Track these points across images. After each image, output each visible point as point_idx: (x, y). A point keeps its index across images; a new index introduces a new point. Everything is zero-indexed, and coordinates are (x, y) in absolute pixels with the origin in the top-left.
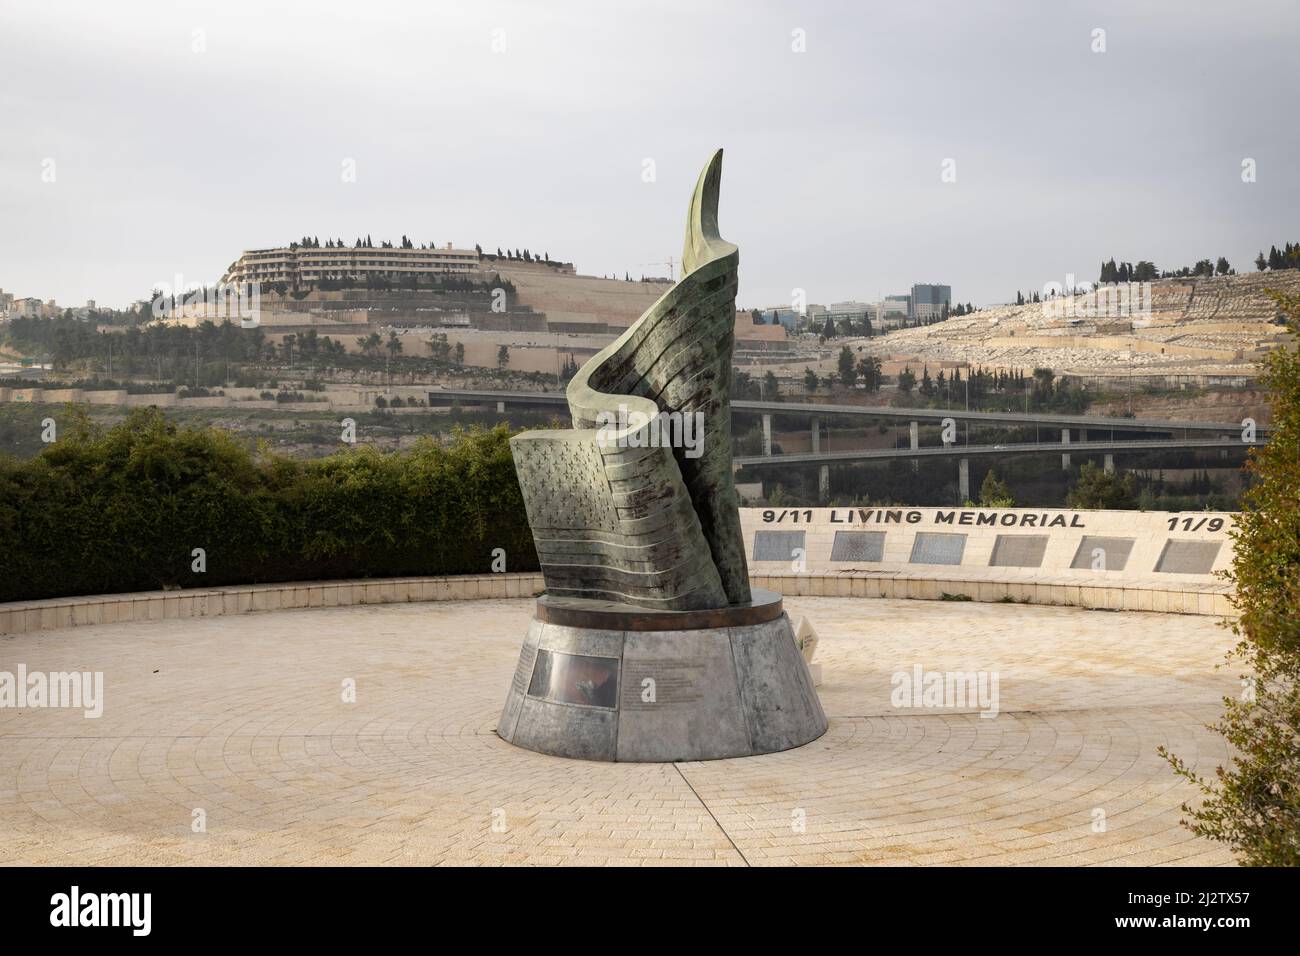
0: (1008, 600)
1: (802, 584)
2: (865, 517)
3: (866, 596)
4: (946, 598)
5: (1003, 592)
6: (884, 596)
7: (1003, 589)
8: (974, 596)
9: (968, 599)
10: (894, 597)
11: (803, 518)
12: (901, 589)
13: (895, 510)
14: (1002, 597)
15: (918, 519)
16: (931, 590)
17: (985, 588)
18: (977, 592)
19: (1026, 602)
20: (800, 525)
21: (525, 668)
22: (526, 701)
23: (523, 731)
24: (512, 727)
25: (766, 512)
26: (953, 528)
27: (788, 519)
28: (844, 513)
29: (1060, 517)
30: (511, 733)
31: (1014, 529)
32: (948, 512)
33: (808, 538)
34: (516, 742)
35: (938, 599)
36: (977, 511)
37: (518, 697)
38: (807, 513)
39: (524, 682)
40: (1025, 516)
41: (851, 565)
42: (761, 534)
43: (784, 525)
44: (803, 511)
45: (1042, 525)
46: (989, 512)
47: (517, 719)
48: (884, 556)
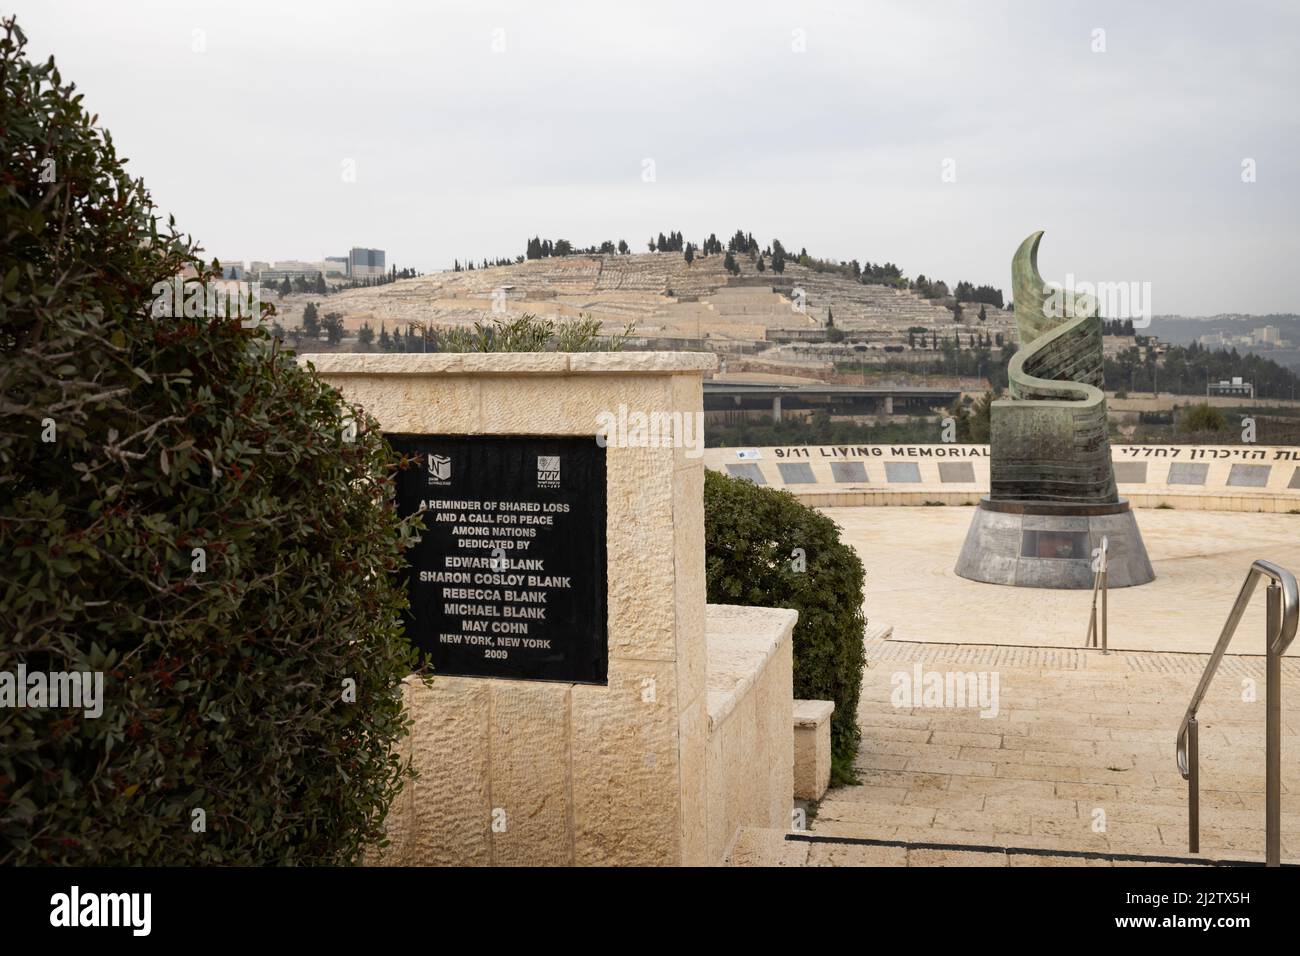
1: (832, 499)
2: (844, 453)
3: (874, 505)
4: (928, 504)
5: (966, 499)
6: (886, 505)
7: (966, 497)
8: (947, 503)
9: (942, 504)
10: (893, 505)
11: (803, 454)
12: (897, 499)
13: (863, 447)
15: (880, 453)
16: (917, 499)
17: (953, 497)
18: (948, 499)
20: (803, 459)
21: (1009, 542)
22: (1021, 561)
23: (1024, 579)
24: (1011, 576)
25: (776, 451)
26: (906, 458)
27: (793, 454)
28: (828, 449)
29: (974, 450)
30: (1011, 581)
31: (947, 459)
32: (897, 448)
33: (813, 468)
34: (1018, 584)
35: (924, 505)
36: (918, 447)
37: (1008, 559)
38: (805, 450)
39: (1012, 552)
40: (950, 450)
41: (853, 485)
42: (780, 466)
43: (793, 459)
44: (800, 448)
45: (964, 454)
46: (925, 448)
47: (1014, 572)
48: (871, 479)
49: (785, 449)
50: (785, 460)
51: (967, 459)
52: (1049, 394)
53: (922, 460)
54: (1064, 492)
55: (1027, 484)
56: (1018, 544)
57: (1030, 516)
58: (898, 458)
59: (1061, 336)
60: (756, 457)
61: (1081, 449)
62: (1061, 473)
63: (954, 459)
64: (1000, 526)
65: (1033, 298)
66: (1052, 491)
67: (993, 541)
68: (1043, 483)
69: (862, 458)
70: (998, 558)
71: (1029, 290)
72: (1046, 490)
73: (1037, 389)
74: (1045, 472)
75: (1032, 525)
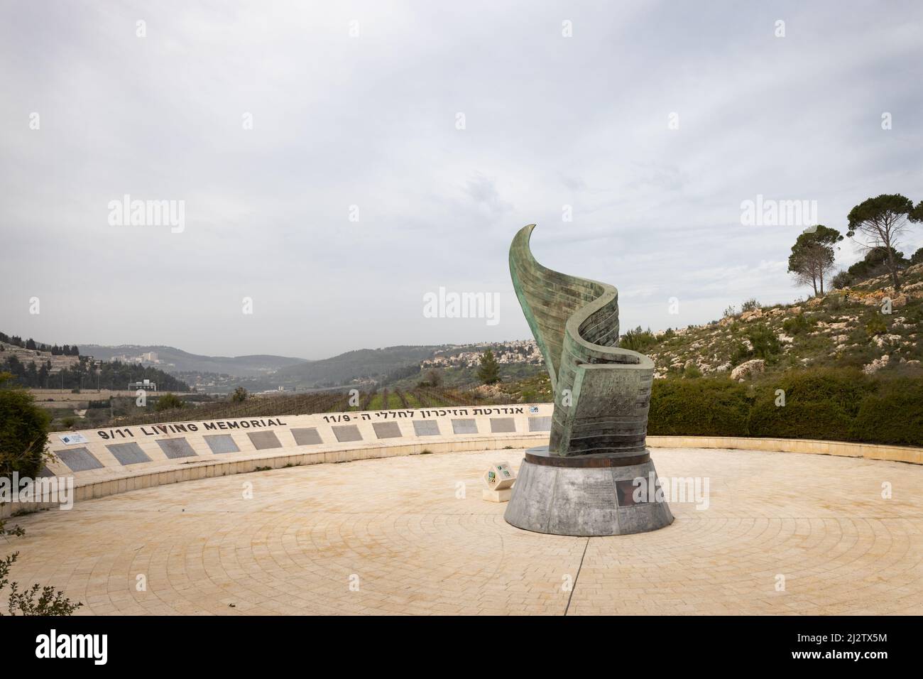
0: (289, 466)
2: (164, 430)
3: (214, 476)
4: (258, 469)
5: (287, 461)
6: (224, 474)
7: (287, 460)
8: (272, 466)
9: (269, 468)
10: (230, 474)
11: (126, 434)
12: (233, 469)
13: (179, 424)
14: (286, 464)
15: (197, 429)
16: (250, 466)
17: (277, 461)
18: (273, 463)
19: (297, 465)
20: (129, 439)
21: (604, 494)
22: (620, 510)
23: (627, 526)
24: (614, 527)
25: (99, 433)
26: (219, 432)
27: (117, 435)
28: (148, 428)
29: (270, 421)
30: (617, 530)
31: (252, 429)
32: (208, 423)
33: (142, 447)
34: (624, 532)
35: (255, 471)
36: (225, 421)
37: (608, 511)
38: (126, 430)
39: (609, 502)
40: (252, 422)
41: (185, 460)
42: (110, 447)
43: (119, 440)
44: (122, 429)
45: (265, 425)
46: (232, 421)
47: (617, 522)
48: (198, 452)
49: (107, 431)
50: (111, 441)
51: (268, 428)
52: (612, 359)
53: (234, 432)
54: (618, 444)
55: (593, 439)
56: (614, 495)
57: (618, 468)
58: (212, 432)
59: (600, 310)
60: (82, 441)
61: (641, 405)
62: (621, 427)
63: (257, 429)
64: (592, 481)
65: (538, 279)
66: (609, 444)
67: (587, 495)
68: (604, 438)
69: (182, 434)
70: (597, 510)
71: (532, 273)
72: (604, 443)
73: (604, 354)
74: (607, 427)
75: (621, 476)
